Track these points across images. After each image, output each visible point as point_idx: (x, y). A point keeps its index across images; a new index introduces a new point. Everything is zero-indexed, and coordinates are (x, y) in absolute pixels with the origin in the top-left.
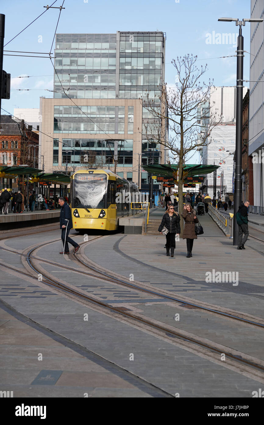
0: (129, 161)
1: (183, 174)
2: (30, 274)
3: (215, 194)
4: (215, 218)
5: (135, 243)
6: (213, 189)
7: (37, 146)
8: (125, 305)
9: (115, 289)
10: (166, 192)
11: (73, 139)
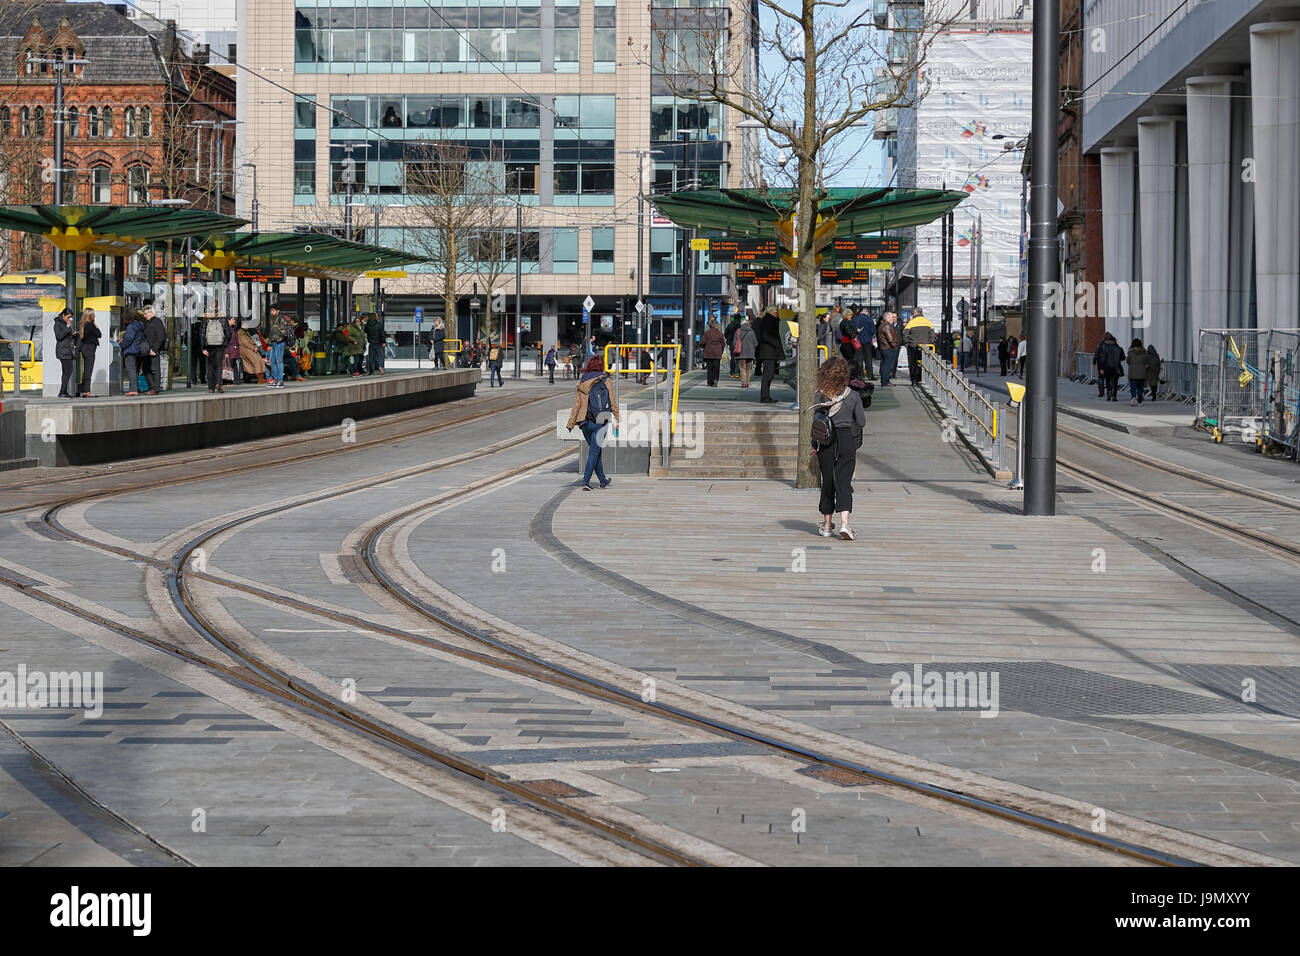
0: (600, 180)
1: (817, 226)
2: (173, 643)
3: (947, 311)
4: (949, 405)
5: (619, 509)
6: (939, 291)
7: (226, 125)
8: (562, 773)
9: (527, 701)
10: (750, 307)
11: (374, 98)
